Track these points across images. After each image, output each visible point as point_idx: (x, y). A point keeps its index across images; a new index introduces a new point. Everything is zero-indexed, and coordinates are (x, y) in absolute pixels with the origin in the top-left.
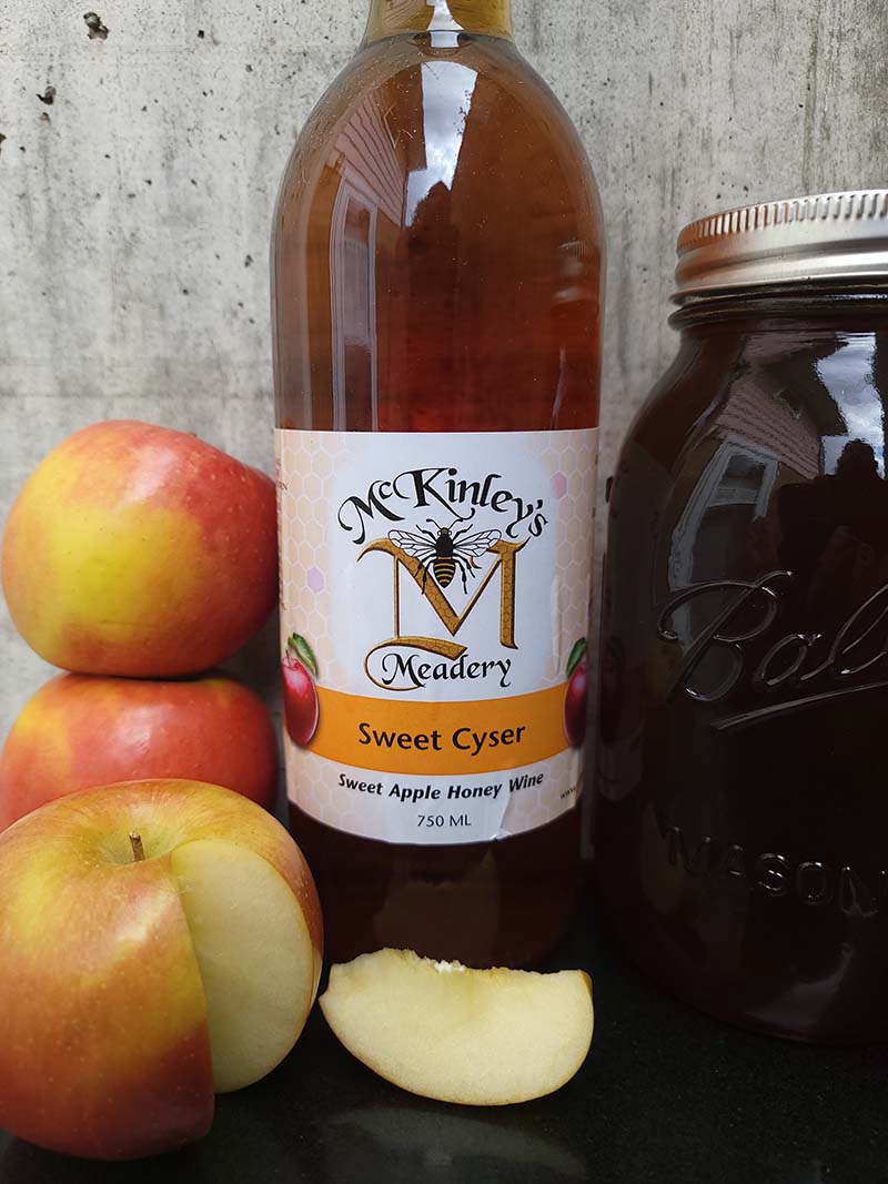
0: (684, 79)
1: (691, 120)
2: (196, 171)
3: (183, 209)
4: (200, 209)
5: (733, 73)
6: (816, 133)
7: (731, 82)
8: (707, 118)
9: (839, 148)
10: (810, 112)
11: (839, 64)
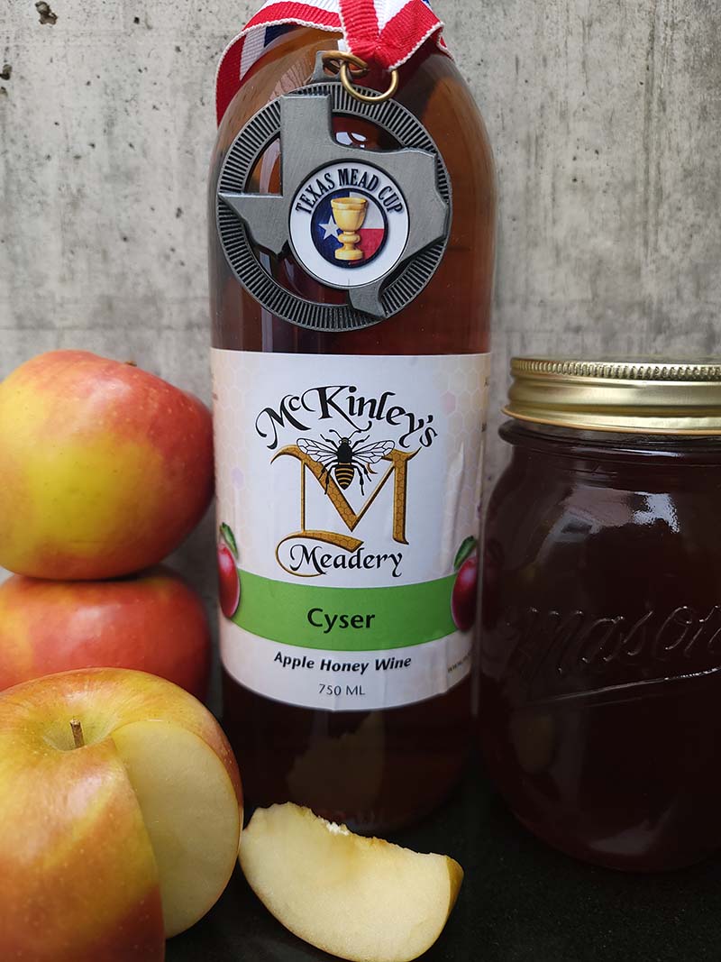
0: (545, 60)
1: (551, 94)
2: (133, 137)
3: (122, 169)
4: (137, 168)
5: (586, 55)
6: (655, 106)
7: (584, 63)
8: (564, 93)
9: (674, 118)
10: (649, 90)
11: (672, 49)
